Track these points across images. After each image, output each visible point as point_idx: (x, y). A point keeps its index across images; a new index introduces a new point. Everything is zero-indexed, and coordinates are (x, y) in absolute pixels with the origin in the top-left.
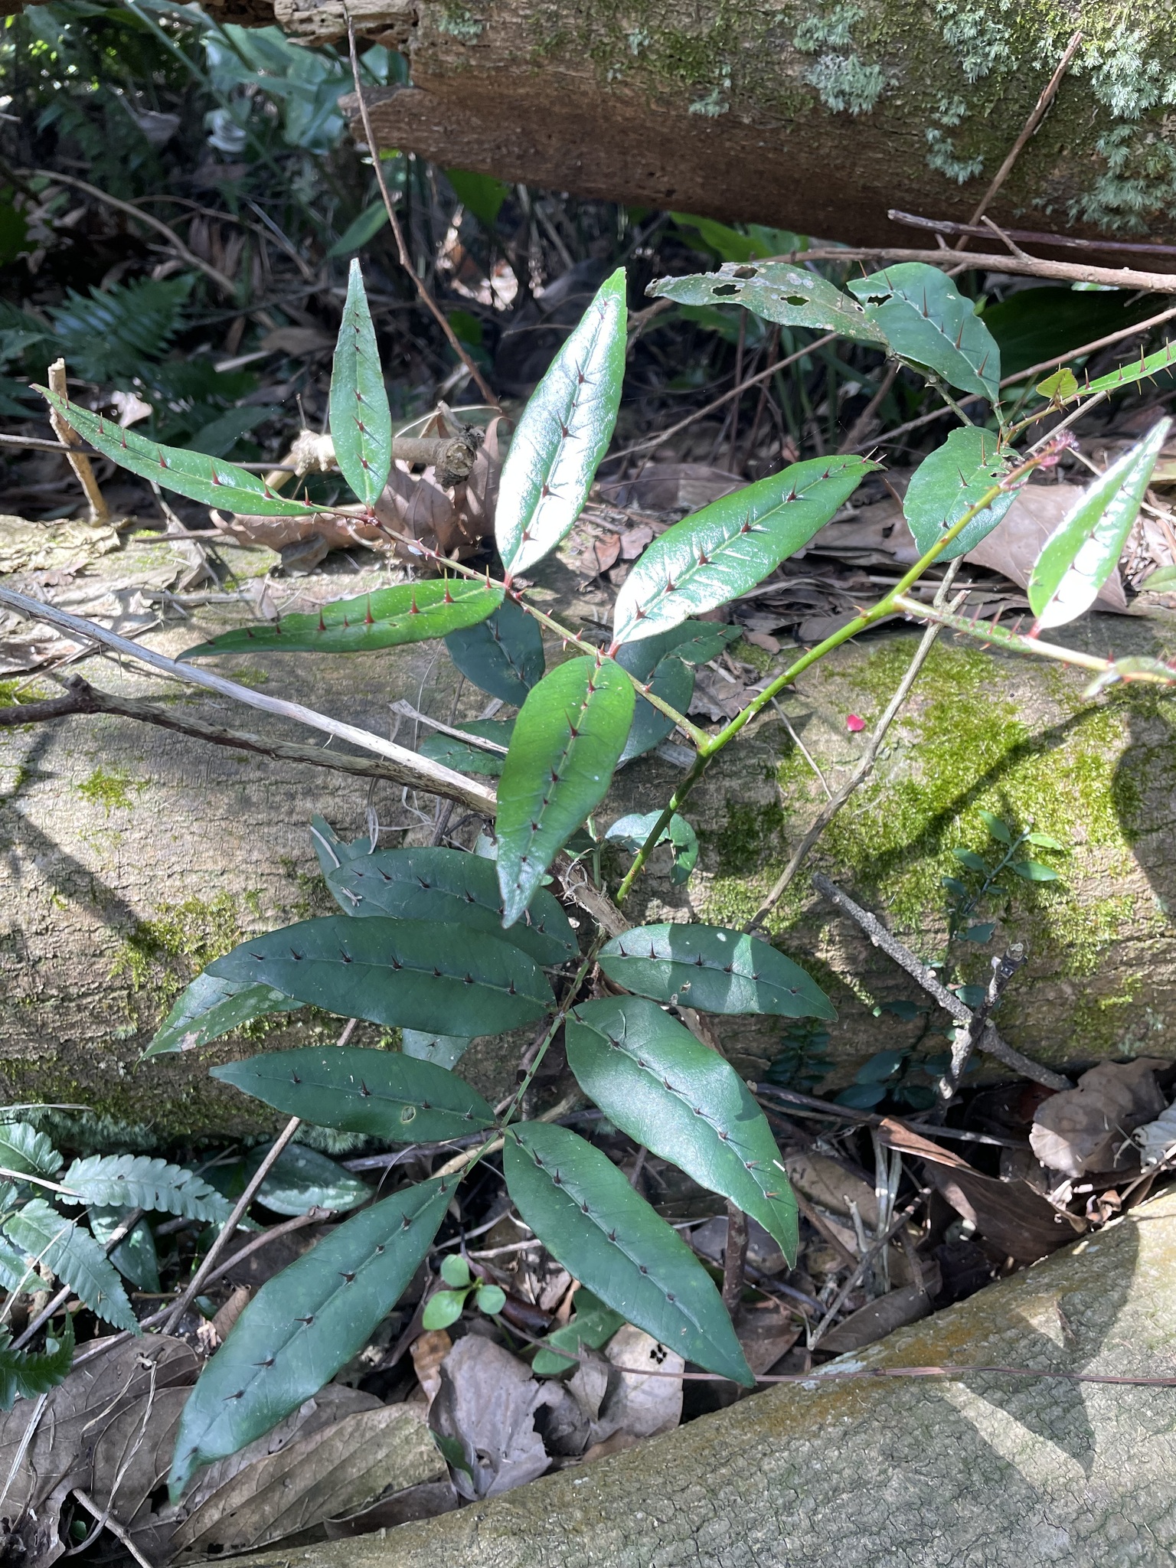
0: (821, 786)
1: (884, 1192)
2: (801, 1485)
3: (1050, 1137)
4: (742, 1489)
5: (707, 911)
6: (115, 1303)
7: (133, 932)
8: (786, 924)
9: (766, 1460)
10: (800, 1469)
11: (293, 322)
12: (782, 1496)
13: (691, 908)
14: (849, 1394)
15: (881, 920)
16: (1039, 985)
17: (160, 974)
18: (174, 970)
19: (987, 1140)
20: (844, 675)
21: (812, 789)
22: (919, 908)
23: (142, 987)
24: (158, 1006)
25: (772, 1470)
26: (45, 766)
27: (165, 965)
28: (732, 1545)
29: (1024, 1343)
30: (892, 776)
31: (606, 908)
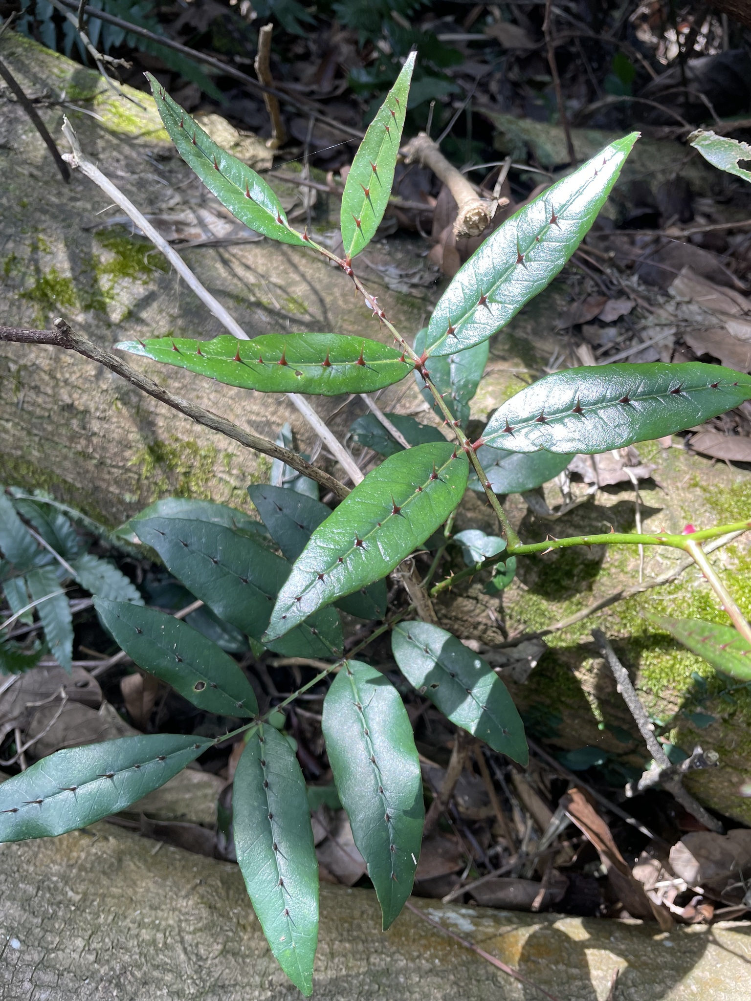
0: (638, 566)
1: (557, 822)
2: (385, 985)
3: (687, 854)
4: (350, 965)
5: (512, 609)
6: (64, 650)
7: (152, 444)
8: (564, 644)
9: (375, 956)
10: (390, 975)
11: (514, 22)
12: (370, 985)
13: (501, 602)
14: (450, 945)
15: (632, 678)
16: (729, 770)
17: (159, 475)
18: (168, 478)
19: (644, 830)
20: (705, 490)
21: (630, 566)
22: (665, 682)
23: (147, 478)
24: (153, 493)
25: (374, 964)
26: (144, 315)
27: (164, 472)
28: (323, 995)
29: (578, 983)
30: (696, 584)
31: (419, 595)
